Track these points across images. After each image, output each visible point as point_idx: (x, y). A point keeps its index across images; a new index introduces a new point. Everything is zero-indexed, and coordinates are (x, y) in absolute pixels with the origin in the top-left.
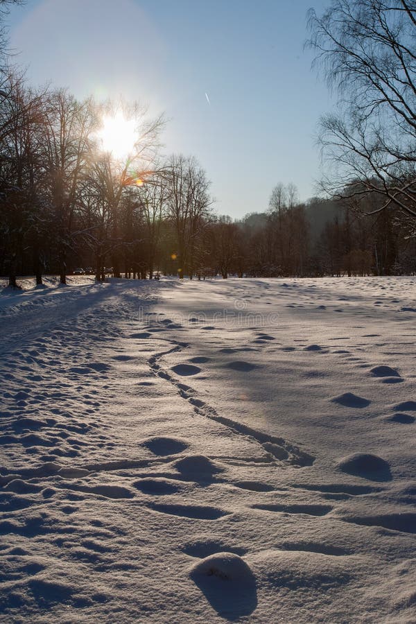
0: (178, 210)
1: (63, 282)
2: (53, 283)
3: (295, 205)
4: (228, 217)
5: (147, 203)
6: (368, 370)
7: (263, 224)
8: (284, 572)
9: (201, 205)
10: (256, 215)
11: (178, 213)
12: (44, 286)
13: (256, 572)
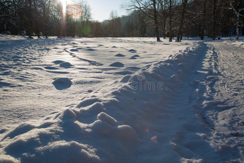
0: (82, 17)
1: (47, 37)
2: (44, 38)
3: (117, 17)
4: (98, 21)
5: (73, 15)
6: (128, 51)
7: (108, 23)
8: (81, 81)
9: (89, 16)
10: (106, 20)
11: (82, 18)
12: (41, 38)
13: (73, 82)
